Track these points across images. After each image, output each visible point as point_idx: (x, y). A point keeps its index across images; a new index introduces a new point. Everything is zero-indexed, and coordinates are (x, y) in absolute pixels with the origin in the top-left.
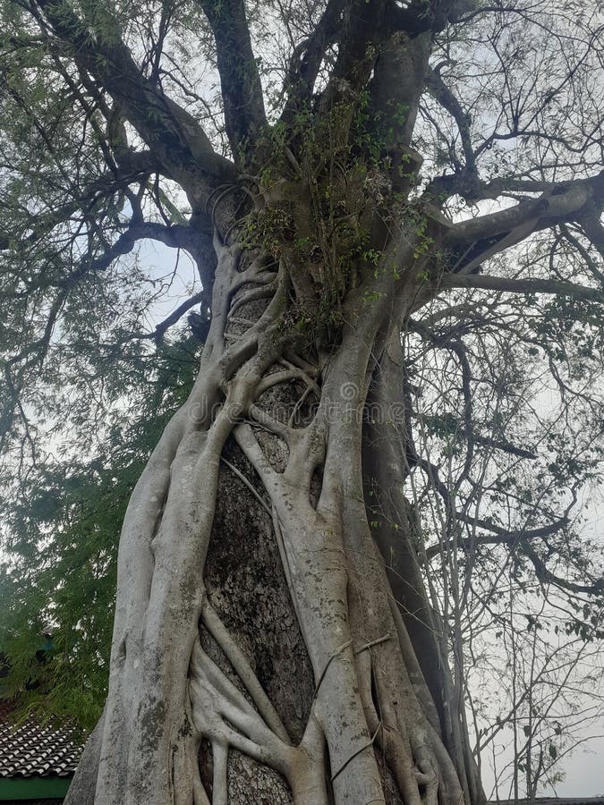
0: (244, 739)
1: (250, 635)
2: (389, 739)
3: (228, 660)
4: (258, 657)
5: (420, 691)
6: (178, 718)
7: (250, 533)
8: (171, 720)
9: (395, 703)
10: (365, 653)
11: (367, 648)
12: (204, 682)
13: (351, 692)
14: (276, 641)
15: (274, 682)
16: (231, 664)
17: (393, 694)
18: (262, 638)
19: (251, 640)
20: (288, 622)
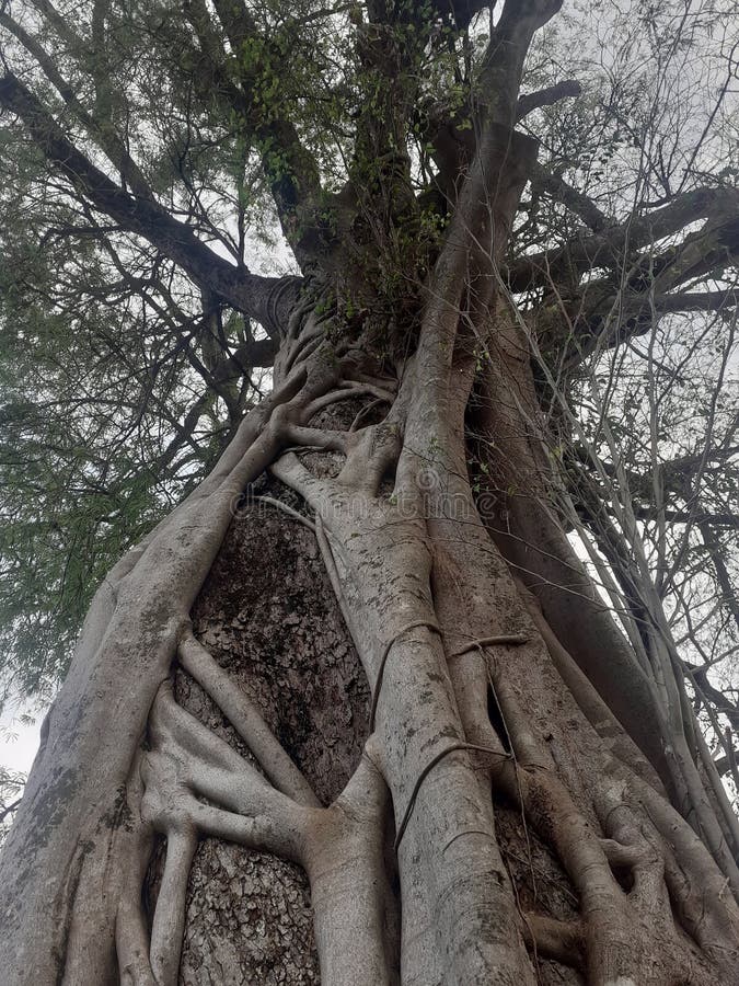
0: (223, 813)
1: (267, 677)
2: (531, 784)
3: (215, 706)
4: (283, 709)
5: (616, 745)
6: (103, 797)
7: (283, 559)
8: (86, 800)
9: (549, 739)
10: (471, 656)
11: (474, 648)
12: (170, 746)
13: (422, 679)
14: (318, 683)
15: (313, 743)
16: (222, 712)
17: (543, 724)
18: (294, 679)
19: (270, 684)
20: (339, 652)
